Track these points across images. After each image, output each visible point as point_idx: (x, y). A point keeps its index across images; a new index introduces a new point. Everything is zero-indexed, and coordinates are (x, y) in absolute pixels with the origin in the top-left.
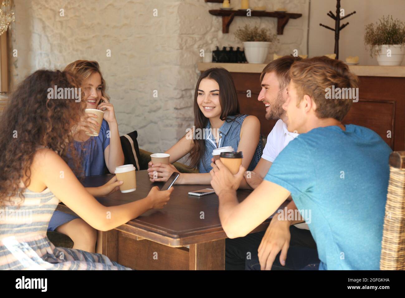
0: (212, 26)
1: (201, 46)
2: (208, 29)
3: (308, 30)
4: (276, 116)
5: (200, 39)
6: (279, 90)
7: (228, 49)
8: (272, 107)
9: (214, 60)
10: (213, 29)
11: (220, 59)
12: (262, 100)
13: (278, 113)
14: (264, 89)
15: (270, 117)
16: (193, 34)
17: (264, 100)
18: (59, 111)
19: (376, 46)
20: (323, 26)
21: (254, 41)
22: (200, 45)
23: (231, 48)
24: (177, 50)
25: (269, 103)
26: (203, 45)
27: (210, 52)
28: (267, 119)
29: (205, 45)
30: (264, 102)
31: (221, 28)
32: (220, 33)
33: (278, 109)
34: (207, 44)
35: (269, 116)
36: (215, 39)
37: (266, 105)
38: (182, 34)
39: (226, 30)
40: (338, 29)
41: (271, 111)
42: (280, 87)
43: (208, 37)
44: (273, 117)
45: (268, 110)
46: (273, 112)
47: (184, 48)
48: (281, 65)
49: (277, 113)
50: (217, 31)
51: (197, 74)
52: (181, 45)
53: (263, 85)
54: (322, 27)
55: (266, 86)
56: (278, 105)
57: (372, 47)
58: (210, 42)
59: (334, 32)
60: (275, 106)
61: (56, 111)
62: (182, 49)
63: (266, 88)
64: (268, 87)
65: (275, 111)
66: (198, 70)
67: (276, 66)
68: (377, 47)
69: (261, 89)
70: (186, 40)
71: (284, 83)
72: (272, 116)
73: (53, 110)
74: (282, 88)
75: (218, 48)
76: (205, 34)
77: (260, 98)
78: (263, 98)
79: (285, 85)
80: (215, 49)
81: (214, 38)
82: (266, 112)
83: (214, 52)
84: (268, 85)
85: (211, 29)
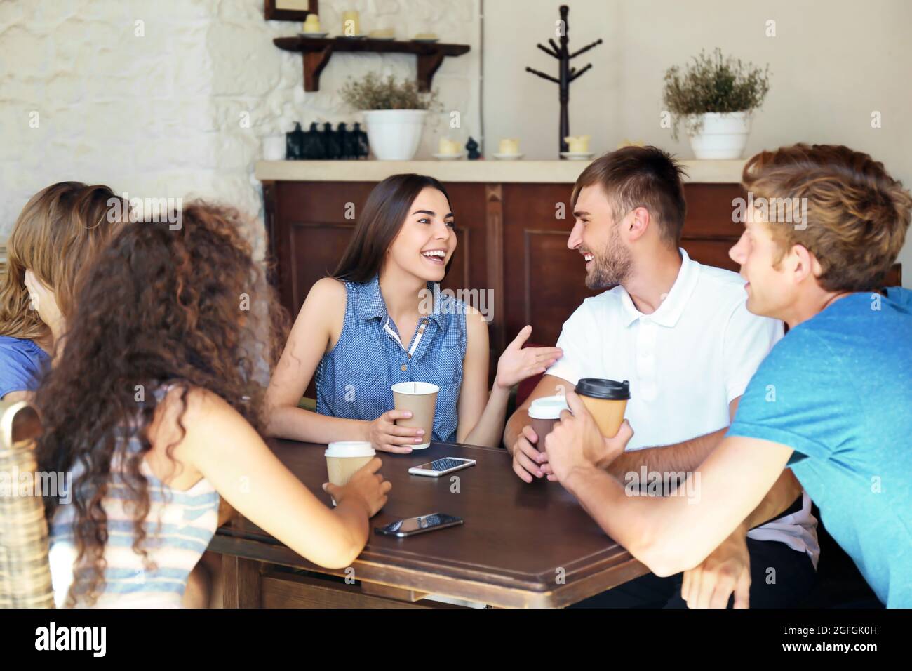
0: (280, 76)
1: (259, 123)
2: (273, 82)
3: (482, 83)
4: (608, 280)
5: (258, 106)
6: (611, 223)
7: (320, 128)
8: (598, 262)
9: (290, 155)
10: (284, 83)
11: (305, 151)
12: (577, 248)
13: (614, 274)
14: (579, 222)
15: (595, 283)
16: (241, 94)
17: (580, 247)
18: (209, 308)
19: (693, 115)
20: (534, 72)
21: (389, 108)
22: (256, 121)
23: (328, 125)
24: (208, 131)
25: (591, 253)
26: (264, 119)
27: (280, 135)
28: (590, 288)
29: (267, 120)
30: (582, 252)
31: (301, 81)
32: (299, 91)
33: (614, 265)
34: (271, 116)
35: (593, 281)
36: (288, 106)
37: (587, 259)
38: (218, 95)
39: (312, 83)
40: (567, 77)
41: (597, 270)
42: (614, 216)
43: (274, 102)
44: (601, 282)
45: (590, 267)
46: (601, 272)
47: (223, 127)
48: (615, 168)
49: (612, 275)
50: (291, 87)
51: (254, 188)
52: (215, 121)
53: (578, 214)
54: (530, 74)
55: (583, 216)
56: (613, 257)
57: (678, 118)
58: (278, 112)
59: (556, 87)
60: (604, 259)
61: (203, 307)
62: (218, 130)
63: (585, 220)
64: (587, 217)
65: (607, 271)
66: (257, 179)
67: (604, 169)
68: (693, 119)
69: (574, 222)
70: (227, 110)
71: (621, 207)
72: (599, 282)
73: (197, 308)
74: (617, 220)
75: (298, 126)
76: (265, 95)
77: (571, 244)
78: (580, 242)
79: (623, 211)
80: (292, 129)
81: (286, 102)
82: (586, 273)
83: (289, 135)
84: (587, 214)
85: (278, 83)
